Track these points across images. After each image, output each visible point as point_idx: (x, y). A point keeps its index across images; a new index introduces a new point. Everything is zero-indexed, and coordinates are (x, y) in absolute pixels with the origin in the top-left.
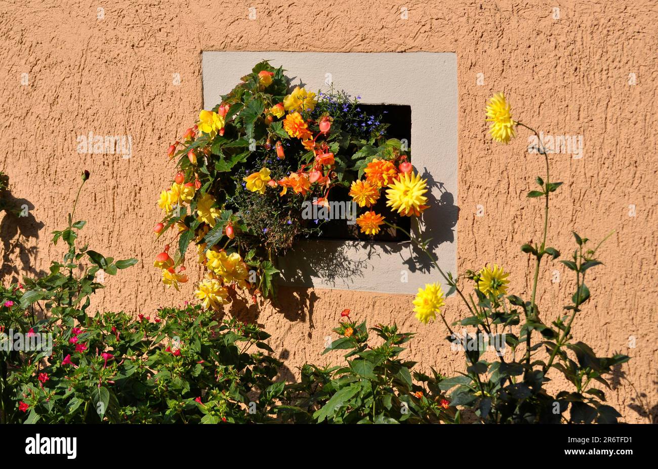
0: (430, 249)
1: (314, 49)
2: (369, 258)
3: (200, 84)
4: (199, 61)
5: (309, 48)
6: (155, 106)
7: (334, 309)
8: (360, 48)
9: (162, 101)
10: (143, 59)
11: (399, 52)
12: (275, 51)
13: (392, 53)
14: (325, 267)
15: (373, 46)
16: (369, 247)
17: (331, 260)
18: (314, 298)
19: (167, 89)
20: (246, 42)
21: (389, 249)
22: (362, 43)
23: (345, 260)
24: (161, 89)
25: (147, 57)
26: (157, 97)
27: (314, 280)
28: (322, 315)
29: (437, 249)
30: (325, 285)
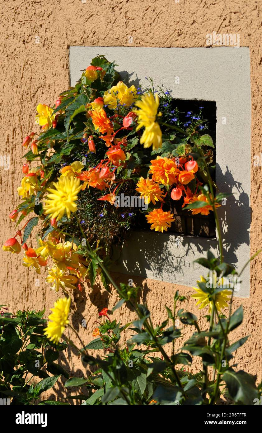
1: (145, 44)
2: (187, 254)
3: (67, 78)
4: (67, 56)
5: (142, 43)
6: (39, 98)
7: (160, 300)
8: (177, 43)
9: (43, 93)
10: (30, 53)
11: (207, 47)
12: (118, 46)
13: (201, 48)
14: (155, 259)
15: (187, 41)
16: (187, 245)
17: (159, 254)
18: (147, 290)
19: (46, 82)
20: (97, 37)
22: (179, 38)
23: (170, 254)
24: (42, 83)
25: (33, 51)
26: (39, 89)
27: (148, 272)
28: (152, 306)
30: (155, 277)
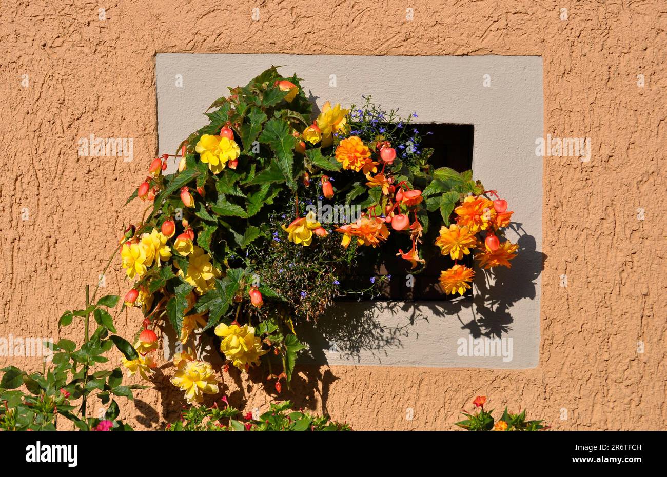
0: (502, 309)
1: (331, 51)
2: (412, 323)
3: (153, 98)
4: (152, 67)
5: (325, 50)
6: (81, 127)
7: (360, 391)
8: (401, 50)
9: (92, 121)
10: (60, 63)
11: (457, 56)
12: (272, 53)
13: (447, 57)
14: (345, 337)
15: (420, 47)
16: (411, 309)
17: (355, 328)
18: (329, 378)
19: (100, 104)
20: (227, 41)
21: (441, 310)
22: (405, 43)
23: (375, 326)
24: (92, 104)
25: (68, 60)
26: (85, 116)
27: (329, 354)
28: (342, 401)
29: (511, 308)
30: (346, 361)
